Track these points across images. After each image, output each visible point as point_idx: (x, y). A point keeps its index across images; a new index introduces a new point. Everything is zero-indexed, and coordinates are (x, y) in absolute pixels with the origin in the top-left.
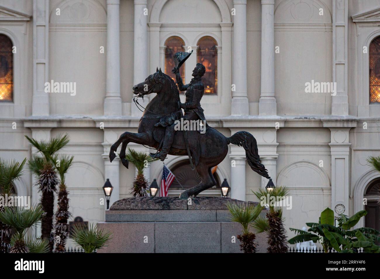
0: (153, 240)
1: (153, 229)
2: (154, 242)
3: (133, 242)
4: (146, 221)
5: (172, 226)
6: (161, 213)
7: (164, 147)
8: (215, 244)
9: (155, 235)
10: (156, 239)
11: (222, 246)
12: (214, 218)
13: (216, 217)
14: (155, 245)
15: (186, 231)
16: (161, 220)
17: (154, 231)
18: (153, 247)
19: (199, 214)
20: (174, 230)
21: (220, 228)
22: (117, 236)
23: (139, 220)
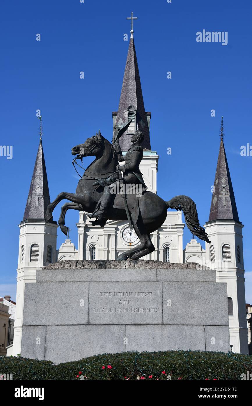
0: (87, 302)
1: (87, 289)
2: (87, 304)
3: (65, 303)
4: (80, 281)
5: (109, 286)
6: (96, 272)
7: (102, 205)
8: (155, 306)
9: (89, 296)
10: (91, 300)
11: (163, 309)
12: (154, 278)
13: (157, 277)
14: (89, 307)
15: (124, 291)
16: (97, 280)
17: (88, 292)
18: (87, 309)
19: (138, 274)
20: (110, 289)
21: (161, 288)
22: (47, 296)
23: (73, 280)
